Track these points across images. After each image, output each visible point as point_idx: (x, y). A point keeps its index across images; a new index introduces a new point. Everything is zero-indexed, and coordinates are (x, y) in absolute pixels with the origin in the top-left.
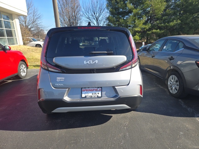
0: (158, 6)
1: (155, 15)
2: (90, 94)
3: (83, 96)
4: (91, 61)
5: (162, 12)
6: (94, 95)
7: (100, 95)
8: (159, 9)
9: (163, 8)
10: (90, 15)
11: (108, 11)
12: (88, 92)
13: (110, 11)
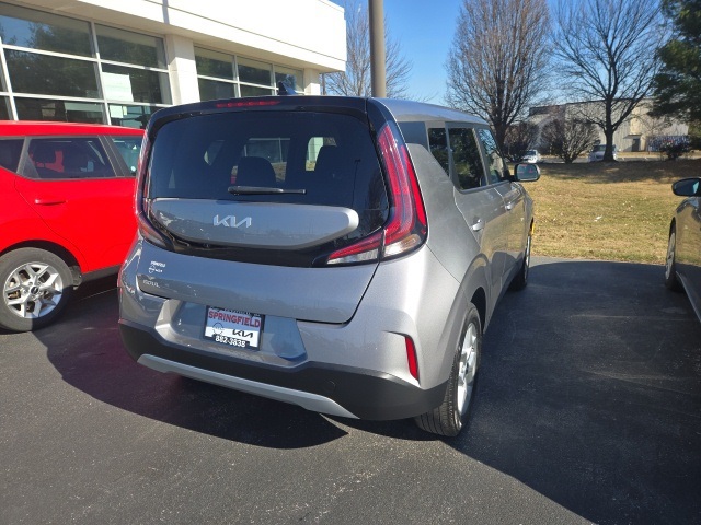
2: (228, 332)
3: (209, 332)
4: (234, 219)
6: (237, 336)
7: (254, 342)
10: (581, 46)
11: (671, 20)
12: (222, 322)
13: (679, 21)
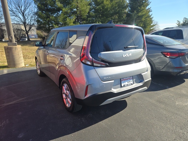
0: (84, 8)
1: (82, 16)
2: (127, 83)
3: (123, 85)
4: (128, 55)
5: (87, 14)
8: (85, 11)
9: (88, 10)
10: (13, 8)
11: (36, 6)
12: (125, 81)
13: (38, 7)
